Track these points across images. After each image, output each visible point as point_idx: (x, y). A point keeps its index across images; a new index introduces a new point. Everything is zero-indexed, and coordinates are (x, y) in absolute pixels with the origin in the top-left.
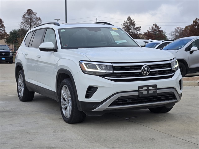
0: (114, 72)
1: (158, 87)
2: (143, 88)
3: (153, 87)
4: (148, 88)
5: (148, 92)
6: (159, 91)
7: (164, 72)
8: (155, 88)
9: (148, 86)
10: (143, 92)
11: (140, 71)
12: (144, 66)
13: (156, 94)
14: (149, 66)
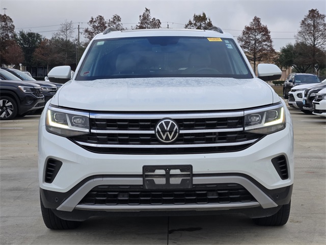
0: (93, 131)
1: (195, 171)
2: (154, 171)
3: (181, 171)
4: (167, 173)
5: (168, 181)
6: (197, 181)
7: (222, 137)
8: (189, 173)
9: (167, 168)
10: (154, 179)
11: (153, 132)
12: (163, 122)
13: (189, 187)
14: (177, 121)
